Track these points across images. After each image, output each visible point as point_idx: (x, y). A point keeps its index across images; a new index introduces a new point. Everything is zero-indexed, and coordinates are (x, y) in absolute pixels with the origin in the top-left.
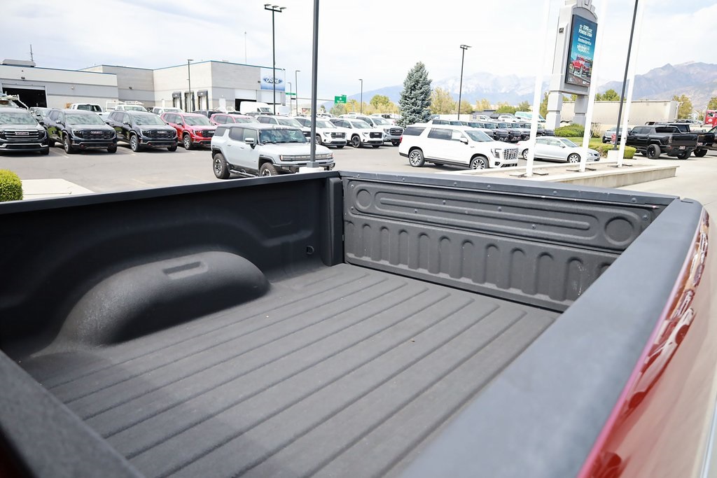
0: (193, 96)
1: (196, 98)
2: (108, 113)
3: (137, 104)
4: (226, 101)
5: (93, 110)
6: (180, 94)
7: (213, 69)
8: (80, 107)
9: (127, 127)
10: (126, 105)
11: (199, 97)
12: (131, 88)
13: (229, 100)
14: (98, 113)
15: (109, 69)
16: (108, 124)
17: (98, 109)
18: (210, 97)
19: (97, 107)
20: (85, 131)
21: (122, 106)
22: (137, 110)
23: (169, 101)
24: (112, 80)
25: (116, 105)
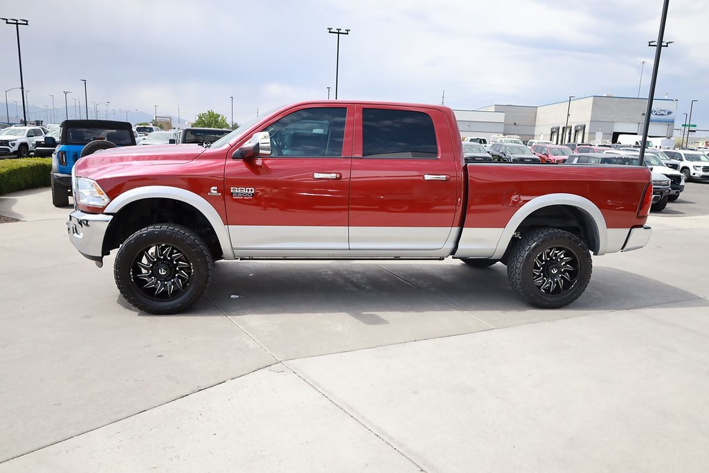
0: (571, 130)
1: (573, 131)
2: (490, 145)
3: (515, 138)
4: (603, 134)
5: (481, 142)
6: (559, 128)
7: (594, 104)
8: (471, 140)
9: (502, 155)
10: (506, 139)
11: (576, 131)
12: (515, 124)
13: (607, 134)
14: (483, 145)
15: (499, 109)
16: (488, 152)
17: (485, 141)
18: (587, 130)
19: (484, 140)
20: (471, 157)
21: (503, 139)
22: (515, 142)
23: (547, 135)
24: (500, 117)
25: (500, 138)
